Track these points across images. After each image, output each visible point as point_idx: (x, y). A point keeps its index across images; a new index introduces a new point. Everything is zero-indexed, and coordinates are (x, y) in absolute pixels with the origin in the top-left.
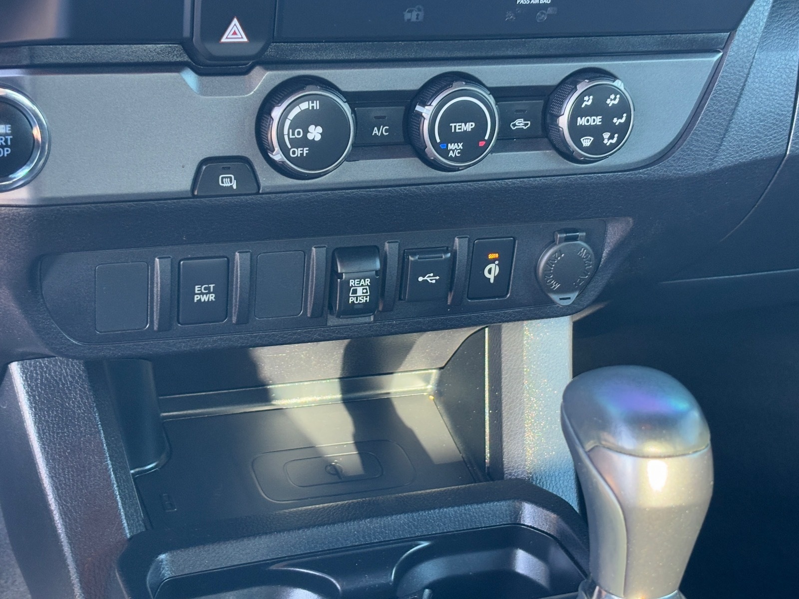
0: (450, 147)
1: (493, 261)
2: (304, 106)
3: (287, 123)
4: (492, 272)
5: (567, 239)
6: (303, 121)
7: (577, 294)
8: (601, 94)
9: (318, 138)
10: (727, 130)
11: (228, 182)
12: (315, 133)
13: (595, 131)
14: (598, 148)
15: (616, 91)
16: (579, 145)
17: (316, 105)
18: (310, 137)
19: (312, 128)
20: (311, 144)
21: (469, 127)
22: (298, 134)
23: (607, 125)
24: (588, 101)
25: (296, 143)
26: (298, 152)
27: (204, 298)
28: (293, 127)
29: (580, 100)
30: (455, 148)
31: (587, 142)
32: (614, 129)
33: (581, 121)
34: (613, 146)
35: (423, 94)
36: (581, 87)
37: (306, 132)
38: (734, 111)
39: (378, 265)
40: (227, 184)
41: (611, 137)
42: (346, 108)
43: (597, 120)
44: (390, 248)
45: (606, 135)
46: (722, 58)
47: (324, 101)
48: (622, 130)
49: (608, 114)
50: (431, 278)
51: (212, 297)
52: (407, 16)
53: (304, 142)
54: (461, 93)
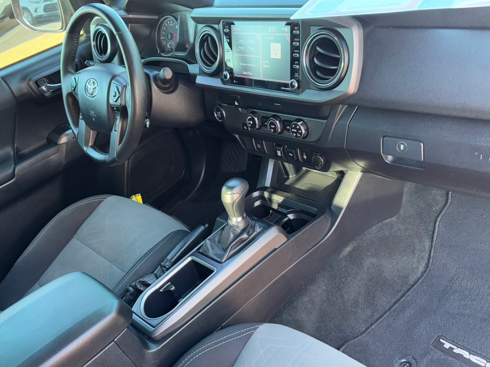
0: (271, 130)
1: (304, 155)
2: (249, 117)
4: (305, 157)
6: (249, 120)
7: (321, 167)
8: (295, 125)
9: (252, 123)
11: (245, 128)
13: (296, 133)
14: (297, 136)
15: (299, 125)
17: (251, 117)
19: (251, 121)
21: (274, 127)
26: (250, 125)
27: (259, 147)
29: (292, 125)
31: (294, 135)
33: (293, 130)
34: (299, 137)
39: (282, 149)
41: (299, 135)
42: (256, 119)
45: (298, 134)
46: (327, 121)
48: (301, 134)
49: (297, 130)
50: (291, 155)
52: (259, 104)
53: (250, 123)
54: (272, 120)
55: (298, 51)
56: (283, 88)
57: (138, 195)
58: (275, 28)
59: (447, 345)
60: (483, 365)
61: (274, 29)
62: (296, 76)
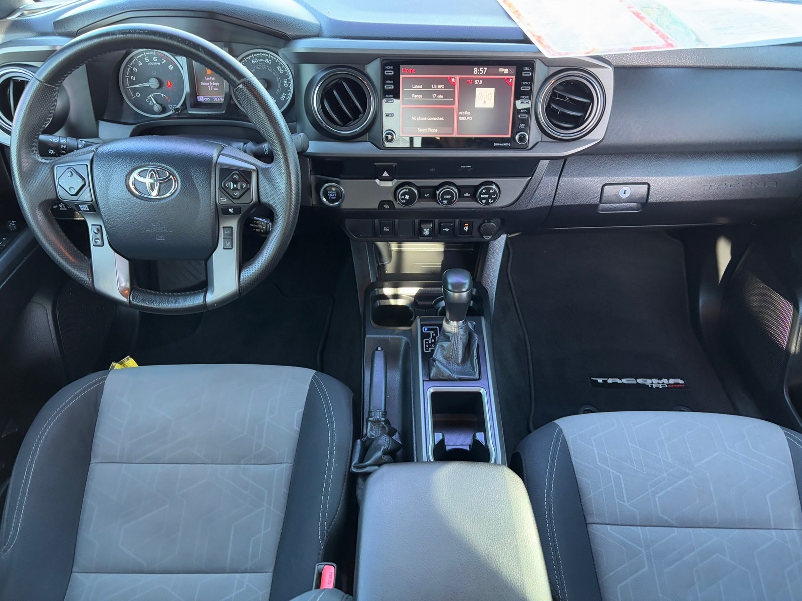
0: (444, 201)
1: (466, 226)
2: (404, 190)
3: (400, 194)
4: (466, 229)
5: (488, 222)
6: (404, 194)
7: (491, 236)
8: (488, 190)
9: (408, 198)
10: (531, 198)
11: (387, 206)
12: (407, 197)
13: (487, 199)
14: (487, 203)
15: (493, 189)
16: (482, 202)
17: (407, 190)
18: (406, 198)
19: (406, 196)
20: (406, 200)
21: (449, 197)
22: (403, 197)
23: (490, 197)
24: (484, 191)
25: (402, 199)
26: (403, 201)
27: (386, 230)
28: (401, 195)
29: (482, 190)
30: (445, 202)
31: (484, 201)
32: (492, 199)
33: (482, 196)
34: (492, 203)
35: (437, 188)
36: (483, 187)
37: (405, 197)
38: (534, 194)
39: (432, 226)
40: (386, 207)
42: (416, 191)
43: (487, 196)
44: (437, 221)
45: (490, 200)
46: (531, 179)
47: (409, 189)
48: (495, 199)
49: (490, 195)
50: (447, 230)
51: (388, 230)
52: (431, 170)
53: (404, 199)
54: (447, 188)
55: (528, 97)
56: (497, 144)
57: (128, 359)
58: (486, 69)
59: (600, 381)
60: (635, 382)
61: (484, 70)
62: (522, 127)
